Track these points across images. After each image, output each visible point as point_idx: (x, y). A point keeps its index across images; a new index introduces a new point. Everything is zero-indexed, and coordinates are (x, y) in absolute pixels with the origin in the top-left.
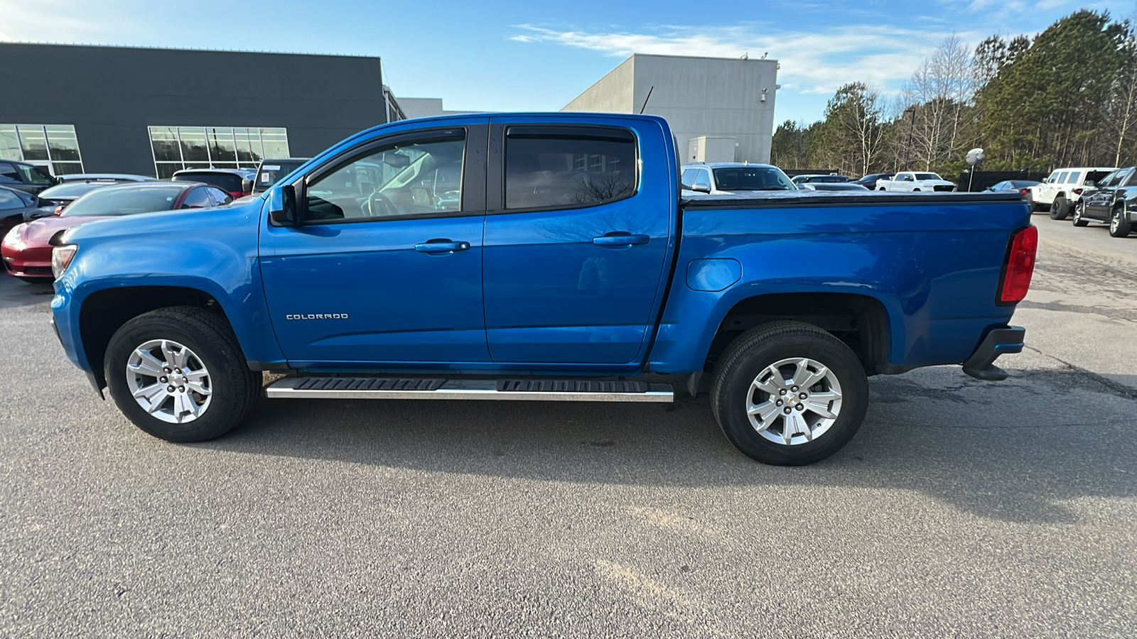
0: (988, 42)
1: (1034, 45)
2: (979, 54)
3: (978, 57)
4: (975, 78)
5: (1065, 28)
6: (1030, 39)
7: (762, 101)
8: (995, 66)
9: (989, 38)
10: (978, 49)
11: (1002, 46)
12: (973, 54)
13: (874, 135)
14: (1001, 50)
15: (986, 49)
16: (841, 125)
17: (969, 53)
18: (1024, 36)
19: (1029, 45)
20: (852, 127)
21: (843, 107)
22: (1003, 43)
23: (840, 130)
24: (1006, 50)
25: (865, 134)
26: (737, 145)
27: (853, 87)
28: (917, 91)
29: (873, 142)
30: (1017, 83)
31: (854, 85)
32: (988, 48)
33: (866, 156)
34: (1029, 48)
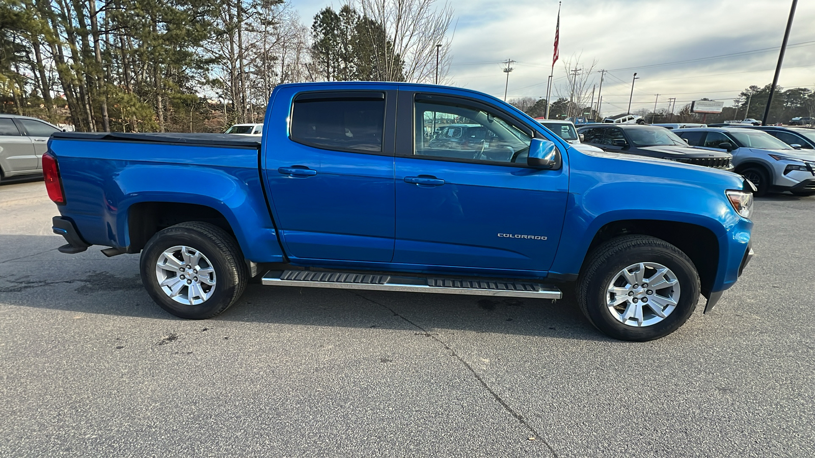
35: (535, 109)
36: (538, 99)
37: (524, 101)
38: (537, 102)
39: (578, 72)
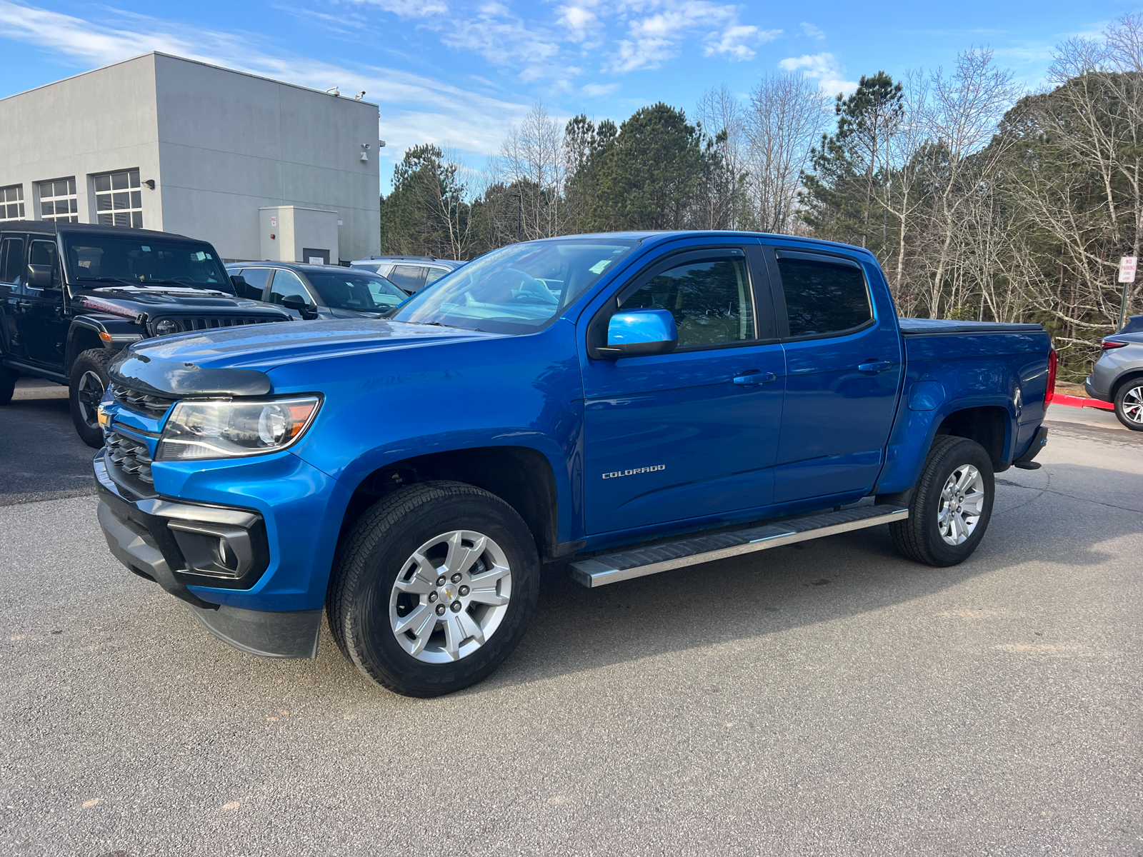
0: (577, 121)
1: (622, 133)
2: (569, 134)
3: (569, 138)
4: (568, 162)
5: (650, 120)
6: (618, 125)
7: (363, 161)
8: (587, 151)
9: (577, 117)
10: (567, 127)
11: (590, 128)
12: (563, 133)
13: (463, 222)
14: (590, 133)
15: (576, 129)
16: (419, 202)
17: (559, 131)
18: (611, 121)
19: (617, 131)
20: (434, 207)
21: (417, 178)
22: (592, 124)
23: (419, 208)
24: (595, 133)
25: (451, 219)
26: (340, 223)
27: (425, 150)
28: (508, 169)
29: (462, 230)
30: (614, 176)
31: (427, 148)
32: (578, 128)
33: (457, 249)
34: (617, 135)
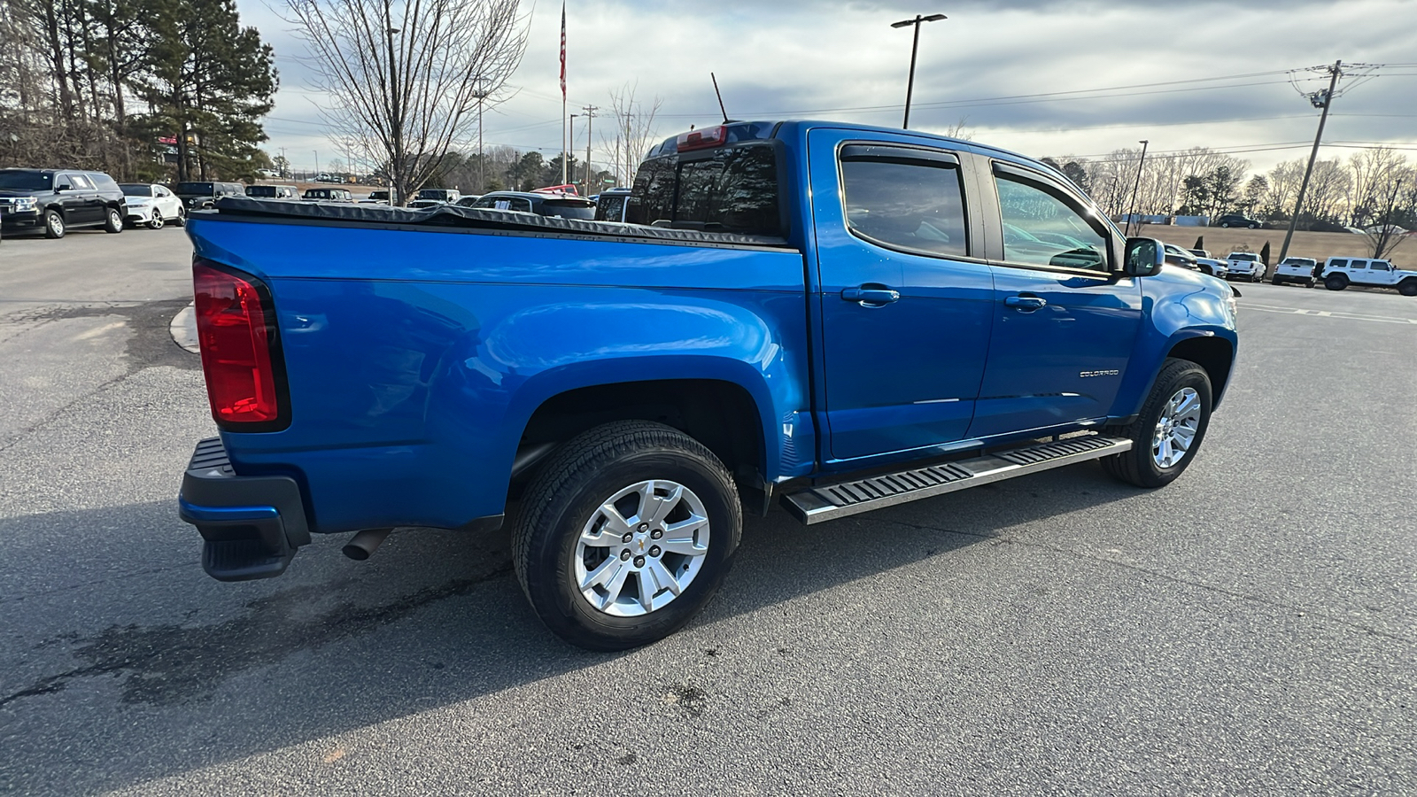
35: (524, 168)
36: (524, 152)
37: (502, 154)
38: (525, 157)
39: (594, 111)
